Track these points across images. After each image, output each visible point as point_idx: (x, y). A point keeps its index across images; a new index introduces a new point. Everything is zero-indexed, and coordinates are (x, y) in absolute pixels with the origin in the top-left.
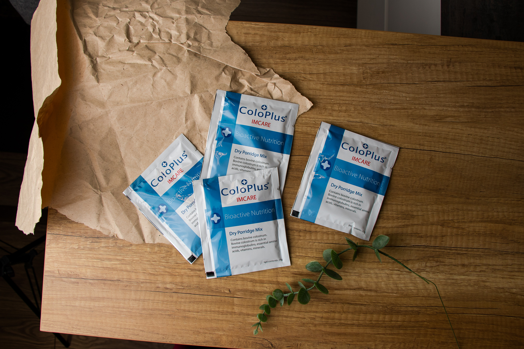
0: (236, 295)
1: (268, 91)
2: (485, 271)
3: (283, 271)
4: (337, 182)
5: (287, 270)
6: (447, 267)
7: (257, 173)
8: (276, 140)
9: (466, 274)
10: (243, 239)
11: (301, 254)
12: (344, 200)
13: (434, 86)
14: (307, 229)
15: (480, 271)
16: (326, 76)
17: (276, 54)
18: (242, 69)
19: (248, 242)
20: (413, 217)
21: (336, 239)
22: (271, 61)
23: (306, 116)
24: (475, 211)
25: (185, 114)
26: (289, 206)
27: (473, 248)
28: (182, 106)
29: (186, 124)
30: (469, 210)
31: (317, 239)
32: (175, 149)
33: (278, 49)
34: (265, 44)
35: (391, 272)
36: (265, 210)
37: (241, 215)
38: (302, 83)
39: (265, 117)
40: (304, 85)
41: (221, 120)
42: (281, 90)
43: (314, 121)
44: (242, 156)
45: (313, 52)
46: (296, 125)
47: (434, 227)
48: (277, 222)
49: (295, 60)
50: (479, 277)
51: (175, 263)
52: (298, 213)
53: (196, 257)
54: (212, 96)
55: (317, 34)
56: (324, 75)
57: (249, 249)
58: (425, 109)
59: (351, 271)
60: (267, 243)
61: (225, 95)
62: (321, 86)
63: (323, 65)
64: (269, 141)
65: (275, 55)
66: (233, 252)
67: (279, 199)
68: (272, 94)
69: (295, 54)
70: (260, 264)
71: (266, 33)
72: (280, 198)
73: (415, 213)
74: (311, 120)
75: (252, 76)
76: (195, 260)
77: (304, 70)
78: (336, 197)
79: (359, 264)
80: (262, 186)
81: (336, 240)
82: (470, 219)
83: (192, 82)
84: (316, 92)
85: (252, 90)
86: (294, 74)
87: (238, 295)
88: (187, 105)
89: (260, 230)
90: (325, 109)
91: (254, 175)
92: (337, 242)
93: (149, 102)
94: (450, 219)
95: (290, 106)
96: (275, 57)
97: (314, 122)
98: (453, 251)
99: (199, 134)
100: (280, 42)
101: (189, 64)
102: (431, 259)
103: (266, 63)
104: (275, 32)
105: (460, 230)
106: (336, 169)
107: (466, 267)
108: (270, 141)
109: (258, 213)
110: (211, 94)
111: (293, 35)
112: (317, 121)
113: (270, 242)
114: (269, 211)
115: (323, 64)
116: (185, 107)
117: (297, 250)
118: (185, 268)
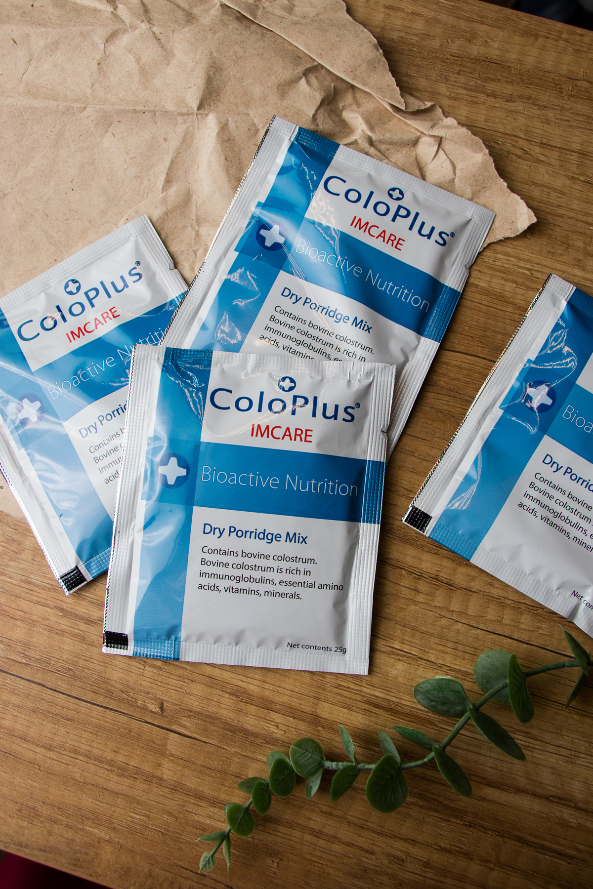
0: (180, 725)
1: (416, 158)
3: (339, 686)
4: (564, 455)
5: (352, 686)
7: (330, 367)
8: (410, 292)
10: (240, 554)
11: (406, 648)
12: (575, 512)
14: (443, 575)
16: (585, 161)
17: (458, 74)
18: (358, 82)
19: (255, 567)
21: (522, 626)
22: (443, 88)
23: (509, 250)
25: (167, 163)
26: (406, 493)
28: (165, 140)
29: (165, 193)
31: (467, 614)
32: (114, 250)
33: (468, 65)
34: (436, 44)
36: (330, 484)
37: (254, 479)
38: (516, 162)
39: (394, 220)
40: (522, 168)
41: (263, 201)
42: (455, 162)
43: (528, 269)
44: (298, 310)
45: (562, 92)
46: (474, 267)
48: (358, 531)
49: (508, 101)
51: (22, 581)
52: (426, 518)
53: (86, 577)
54: (257, 131)
55: (584, 49)
56: (581, 156)
57: (249, 592)
59: (547, 737)
60: (312, 586)
61: (294, 136)
62: (568, 182)
63: (582, 130)
64: (388, 287)
65: (457, 76)
66: (201, 587)
67: (380, 462)
68: (425, 170)
69: (510, 87)
70: (273, 648)
71: (443, 17)
72: (382, 459)
74: (522, 264)
75: (381, 112)
76: (83, 584)
77: (527, 132)
78: (551, 497)
79: (578, 721)
80: (337, 407)
81: (524, 629)
83: (209, 80)
84: (548, 195)
85: (371, 142)
86: (499, 134)
87: (185, 727)
88: (181, 141)
89: (301, 540)
90: (565, 245)
91: (320, 371)
92: (524, 637)
93: (77, 105)
95: (471, 211)
96: (456, 82)
97: (527, 272)
99: (193, 229)
100: (476, 48)
101: (215, 33)
103: (428, 92)
104: (468, 20)
106: (567, 415)
108: (392, 288)
109: (304, 488)
110: (254, 124)
111: (517, 39)
112: (538, 271)
113: (321, 587)
114: (341, 490)
115: (583, 128)
116: (174, 143)
117: (398, 633)
118: (48, 602)
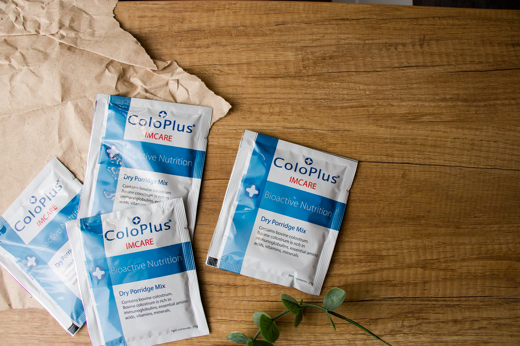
1: (170, 91)
2: (486, 328)
3: (199, 342)
4: (270, 215)
5: (205, 340)
6: (432, 325)
7: (154, 207)
8: (181, 160)
9: (459, 333)
10: (138, 300)
11: (224, 318)
12: (281, 239)
13: (403, 73)
14: (231, 282)
15: (480, 328)
16: (250, 67)
17: (181, 41)
18: (132, 63)
19: (147, 304)
20: (381, 258)
21: (272, 295)
22: (175, 51)
23: (224, 123)
24: (468, 244)
25: (57, 129)
26: (204, 251)
27: (468, 296)
28: (52, 119)
29: (61, 144)
30: (461, 244)
31: (246, 296)
32: (46, 178)
33: (184, 35)
34: (166, 29)
35: (354, 336)
36: (168, 259)
37: (134, 267)
38: (217, 78)
39: (164, 128)
40: (220, 81)
41: (104, 136)
42: (187, 89)
43: (235, 130)
44: (133, 183)
45: (232, 36)
46: (209, 136)
47: (412, 271)
48: (187, 275)
49: (207, 48)
50: (478, 337)
51: (52, 335)
52: (216, 260)
53: (78, 326)
54: (92, 103)
55: (238, 11)
56: (248, 65)
57: (148, 314)
58: (392, 105)
59: (295, 338)
60: (173, 304)
61: (109, 100)
62: (244, 80)
63: (246, 52)
64: (170, 161)
65: (180, 42)
66: (127, 318)
67: (188, 242)
68: (175, 96)
69: (206, 40)
70: (166, 334)
71: (167, 14)
72: (188, 240)
73: (384, 253)
74: (231, 128)
75: (147, 73)
76: (78, 330)
77: (219, 61)
78: (268, 236)
79: (307, 328)
80: (160, 225)
81: (273, 296)
82: (462, 256)
83: (63, 86)
84: (236, 90)
85: (146, 91)
86: (206, 66)
88: (59, 118)
89: (162, 287)
90: (250, 112)
91: (149, 210)
92: (274, 299)
93: (6, 116)
94: (434, 258)
95: (200, 111)
96: (180, 45)
97: (235, 131)
98: (441, 303)
99: (78, 156)
100: (186, 25)
101: (59, 61)
102: (410, 315)
103: (168, 55)
104: (179, 12)
105: (448, 273)
106: (267, 196)
107: (459, 324)
108: (172, 160)
109: (157, 264)
110: (90, 101)
111: (205, 15)
112: (240, 129)
114: (174, 260)
115: (246, 51)
116: (57, 119)
117: (218, 312)
118: (67, 341)
